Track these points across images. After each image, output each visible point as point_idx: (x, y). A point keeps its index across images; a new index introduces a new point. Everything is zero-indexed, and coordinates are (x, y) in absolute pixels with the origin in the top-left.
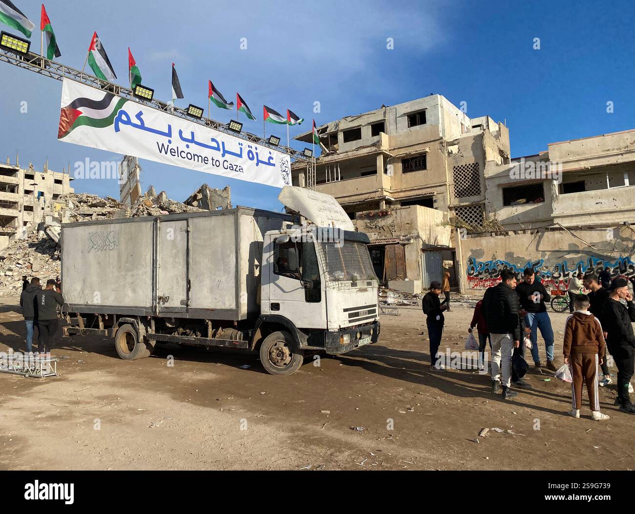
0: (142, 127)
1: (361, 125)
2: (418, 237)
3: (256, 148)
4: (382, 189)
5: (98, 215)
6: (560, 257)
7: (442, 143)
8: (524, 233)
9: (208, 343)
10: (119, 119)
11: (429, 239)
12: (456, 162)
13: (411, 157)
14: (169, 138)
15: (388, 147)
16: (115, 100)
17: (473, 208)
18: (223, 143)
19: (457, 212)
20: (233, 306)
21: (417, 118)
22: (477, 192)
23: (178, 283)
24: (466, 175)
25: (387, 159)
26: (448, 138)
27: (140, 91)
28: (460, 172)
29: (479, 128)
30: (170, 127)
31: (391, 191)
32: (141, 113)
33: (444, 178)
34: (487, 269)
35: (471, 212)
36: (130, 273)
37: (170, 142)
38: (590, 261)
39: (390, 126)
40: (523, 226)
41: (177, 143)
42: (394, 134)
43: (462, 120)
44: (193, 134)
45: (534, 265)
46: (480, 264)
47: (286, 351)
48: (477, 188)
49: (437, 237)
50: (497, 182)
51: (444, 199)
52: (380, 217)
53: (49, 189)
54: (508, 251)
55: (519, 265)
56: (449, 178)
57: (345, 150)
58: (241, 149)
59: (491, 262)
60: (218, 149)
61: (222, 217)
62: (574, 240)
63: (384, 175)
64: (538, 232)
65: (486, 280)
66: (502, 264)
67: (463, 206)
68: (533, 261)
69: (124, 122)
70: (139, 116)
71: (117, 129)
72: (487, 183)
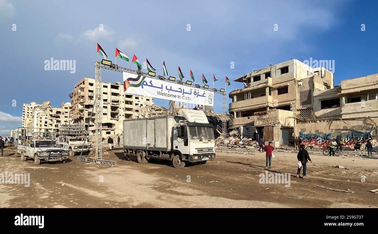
0: (152, 86)
1: (261, 74)
2: (279, 123)
3: (198, 90)
4: (268, 102)
5: (158, 114)
6: (339, 132)
7: (295, 81)
8: (324, 121)
9: (160, 158)
10: (143, 84)
11: (285, 124)
12: (301, 89)
13: (282, 88)
14: (162, 89)
15: (272, 83)
16: (142, 77)
17: (308, 110)
18: (184, 90)
19: (301, 112)
20: (166, 147)
21: (285, 70)
22: (310, 103)
23: (152, 139)
24: (305, 95)
25: (271, 89)
26: (298, 79)
27: (150, 74)
28: (303, 94)
29: (317, 72)
30: (162, 85)
31: (272, 103)
32: (151, 81)
33: (295, 97)
34: (307, 137)
35: (307, 112)
36: (140, 136)
37: (162, 91)
38: (352, 134)
39: (273, 74)
40: (324, 118)
41: (165, 91)
42: (275, 77)
43: (308, 69)
44: (171, 87)
45: (327, 136)
46: (304, 135)
47: (180, 161)
48: (310, 101)
49: (289, 123)
50: (319, 98)
51: (295, 106)
52: (263, 115)
53: (144, 103)
54: (316, 129)
55: (321, 135)
56: (298, 97)
57: (254, 85)
58: (191, 91)
59: (309, 134)
60: (181, 92)
61: (163, 119)
62: (346, 125)
63: (269, 96)
64: (330, 121)
65: (306, 142)
66: (314, 135)
67: (303, 109)
68: (327, 134)
69: (145, 85)
70: (151, 82)
71: (143, 87)
72: (314, 99)
